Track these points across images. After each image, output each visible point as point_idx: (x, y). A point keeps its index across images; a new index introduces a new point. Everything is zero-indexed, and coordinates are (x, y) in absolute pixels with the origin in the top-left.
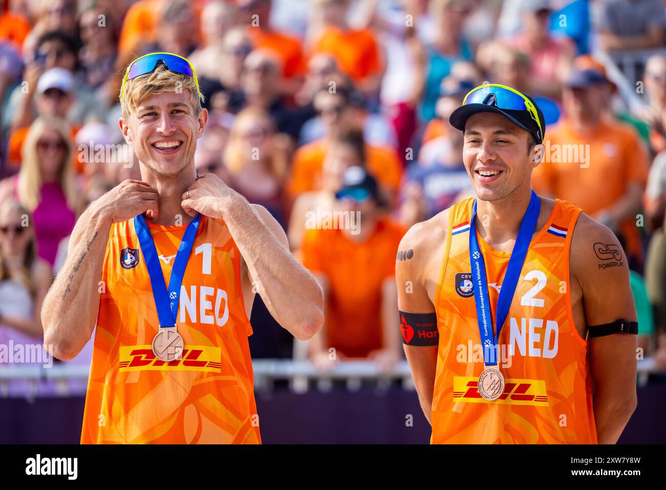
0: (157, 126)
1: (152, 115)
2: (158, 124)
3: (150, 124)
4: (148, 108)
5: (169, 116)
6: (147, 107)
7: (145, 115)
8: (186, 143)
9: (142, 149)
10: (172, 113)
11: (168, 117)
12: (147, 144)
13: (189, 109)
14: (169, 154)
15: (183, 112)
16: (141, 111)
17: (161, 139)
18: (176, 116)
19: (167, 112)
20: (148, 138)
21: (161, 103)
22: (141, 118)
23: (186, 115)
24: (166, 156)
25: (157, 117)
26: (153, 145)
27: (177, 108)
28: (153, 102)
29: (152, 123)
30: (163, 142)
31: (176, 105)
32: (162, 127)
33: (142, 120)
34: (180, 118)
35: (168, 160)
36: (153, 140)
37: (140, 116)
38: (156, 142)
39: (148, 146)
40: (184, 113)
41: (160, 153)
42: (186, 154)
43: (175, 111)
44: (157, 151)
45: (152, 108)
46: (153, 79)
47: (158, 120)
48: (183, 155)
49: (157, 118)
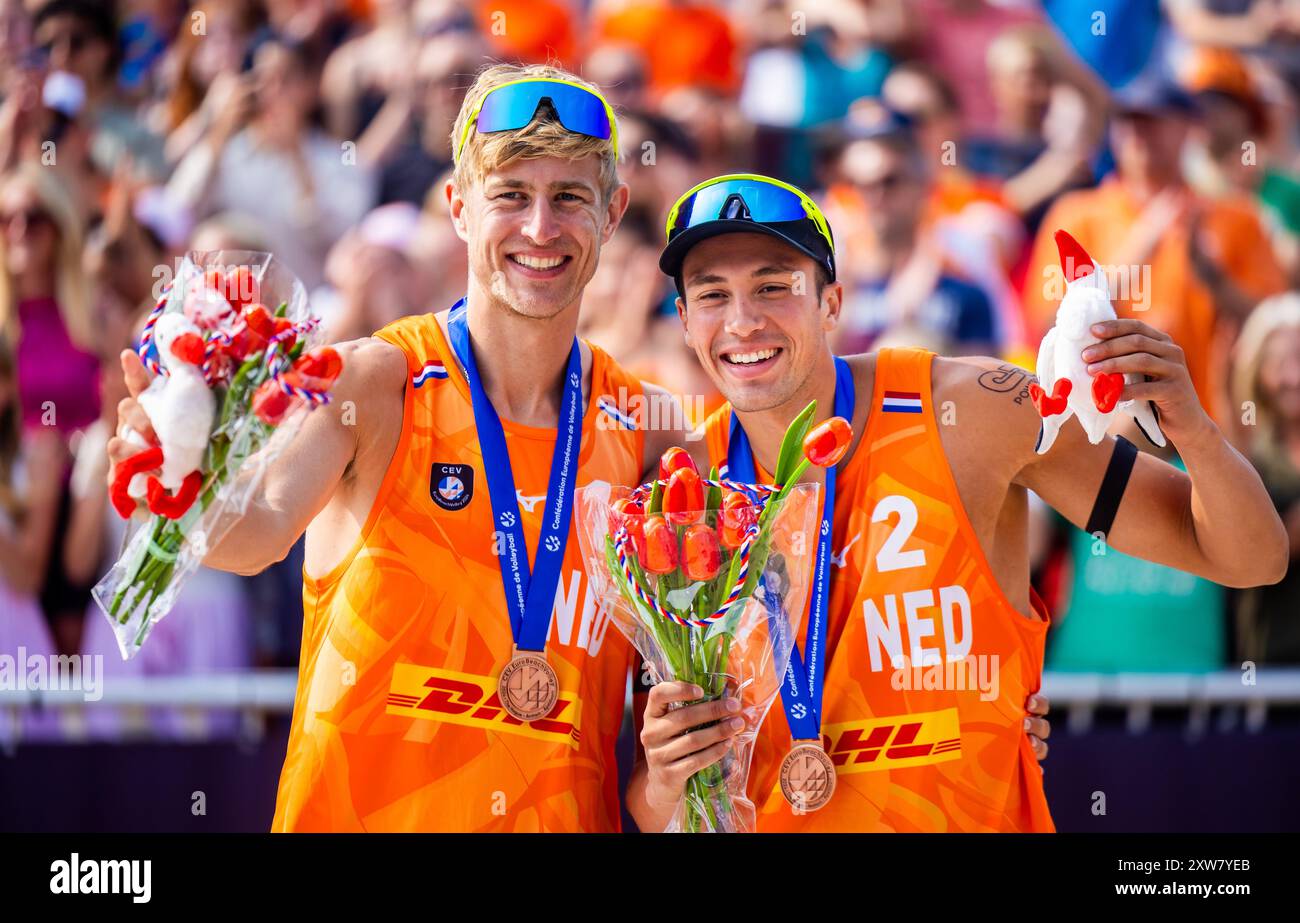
0: (523, 222)
1: (516, 197)
2: (526, 219)
3: (510, 215)
4: (509, 184)
5: (550, 204)
6: (510, 181)
7: (501, 196)
8: (579, 260)
9: (485, 259)
10: (556, 198)
11: (547, 207)
12: (497, 252)
13: (593, 195)
14: (540, 277)
15: (578, 198)
16: (497, 186)
17: (527, 248)
18: (565, 207)
19: (546, 196)
20: (502, 242)
21: (539, 178)
22: (492, 199)
23: (585, 207)
24: (532, 279)
25: (525, 202)
26: (511, 257)
27: (568, 191)
28: (523, 174)
29: (513, 214)
30: (530, 255)
31: (566, 186)
32: (532, 226)
33: (492, 205)
34: (573, 211)
35: (537, 289)
36: (512, 248)
37: (492, 195)
38: (518, 253)
39: (498, 258)
40: (580, 202)
41: (522, 273)
42: (576, 281)
43: (562, 197)
44: (515, 268)
45: (518, 185)
46: (528, 134)
47: (527, 209)
48: (570, 283)
49: (526, 206)
